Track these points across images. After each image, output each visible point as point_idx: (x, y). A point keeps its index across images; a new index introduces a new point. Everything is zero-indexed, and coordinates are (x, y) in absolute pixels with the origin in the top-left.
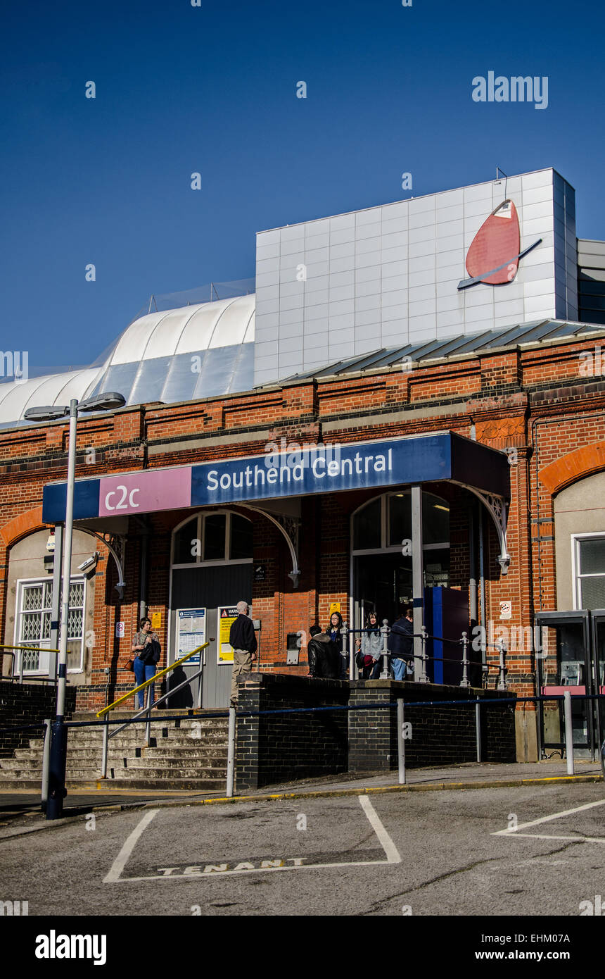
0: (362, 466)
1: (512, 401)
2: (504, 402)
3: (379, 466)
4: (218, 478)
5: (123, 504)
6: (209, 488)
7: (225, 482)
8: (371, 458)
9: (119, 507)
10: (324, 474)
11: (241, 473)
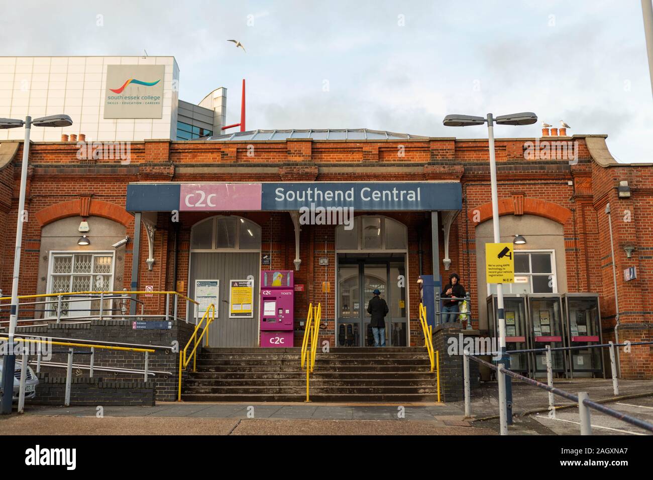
0: (398, 196)
1: (454, 169)
2: (449, 170)
3: (411, 197)
4: (285, 193)
5: (202, 203)
6: (276, 199)
7: (291, 196)
8: (405, 192)
9: (197, 205)
10: (369, 198)
11: (304, 192)
